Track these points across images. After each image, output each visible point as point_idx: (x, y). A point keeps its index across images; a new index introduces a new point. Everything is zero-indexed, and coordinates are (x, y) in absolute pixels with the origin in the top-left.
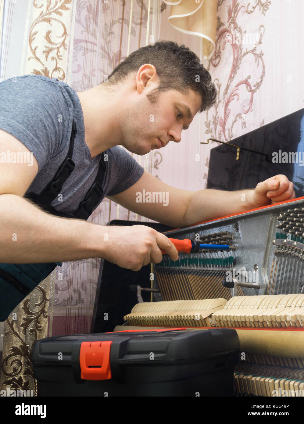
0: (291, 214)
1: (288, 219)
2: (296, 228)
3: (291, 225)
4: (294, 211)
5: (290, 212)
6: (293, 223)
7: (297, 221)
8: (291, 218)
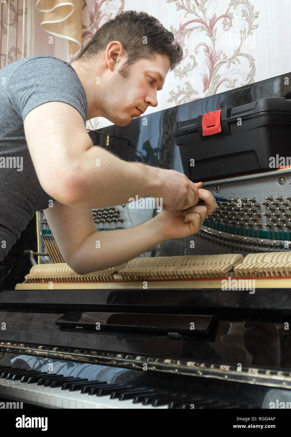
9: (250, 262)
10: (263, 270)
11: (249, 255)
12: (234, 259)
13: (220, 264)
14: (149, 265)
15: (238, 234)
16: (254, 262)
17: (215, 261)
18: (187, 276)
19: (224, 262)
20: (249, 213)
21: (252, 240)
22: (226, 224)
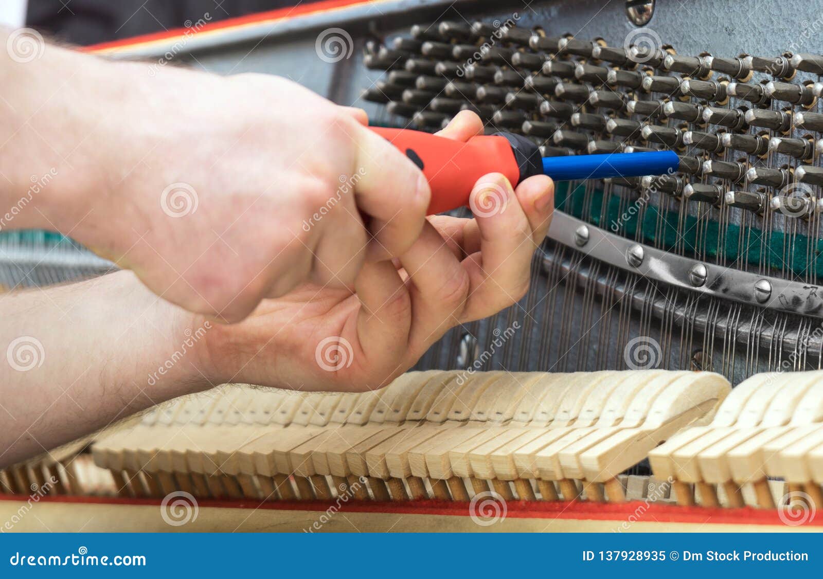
0: (427, 46)
1: (410, 63)
2: (444, 101)
3: (426, 89)
4: (437, 30)
5: (422, 38)
6: (432, 82)
7: (451, 75)
8: (421, 62)
9: (754, 419)
10: (809, 472)
11: (758, 379)
12: (674, 397)
13: (592, 425)
14: (247, 417)
15: (730, 262)
16: (773, 421)
17: (570, 406)
18: (416, 486)
19: (618, 415)
20: (798, 138)
21: (803, 298)
22: (673, 202)
